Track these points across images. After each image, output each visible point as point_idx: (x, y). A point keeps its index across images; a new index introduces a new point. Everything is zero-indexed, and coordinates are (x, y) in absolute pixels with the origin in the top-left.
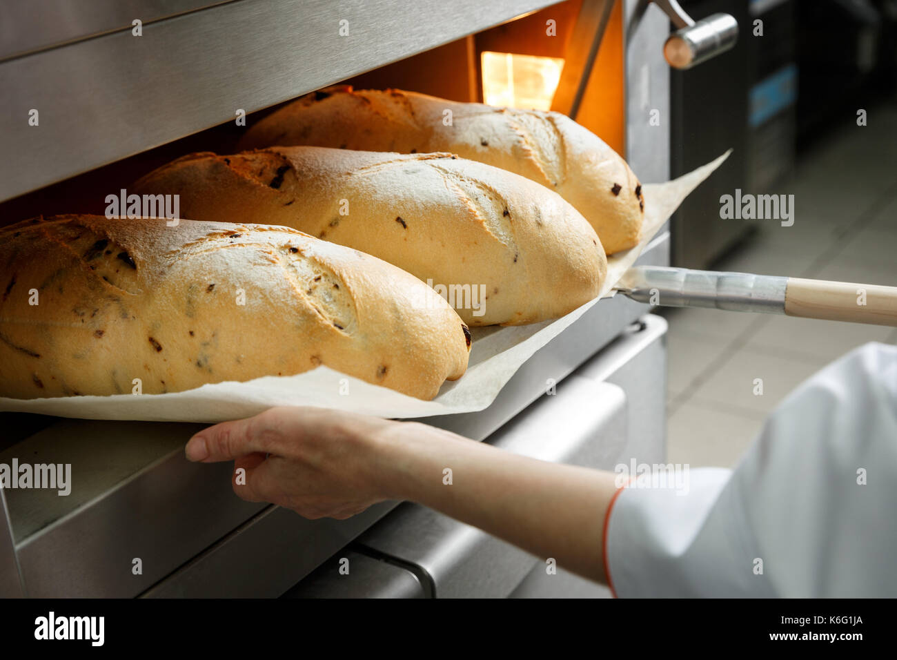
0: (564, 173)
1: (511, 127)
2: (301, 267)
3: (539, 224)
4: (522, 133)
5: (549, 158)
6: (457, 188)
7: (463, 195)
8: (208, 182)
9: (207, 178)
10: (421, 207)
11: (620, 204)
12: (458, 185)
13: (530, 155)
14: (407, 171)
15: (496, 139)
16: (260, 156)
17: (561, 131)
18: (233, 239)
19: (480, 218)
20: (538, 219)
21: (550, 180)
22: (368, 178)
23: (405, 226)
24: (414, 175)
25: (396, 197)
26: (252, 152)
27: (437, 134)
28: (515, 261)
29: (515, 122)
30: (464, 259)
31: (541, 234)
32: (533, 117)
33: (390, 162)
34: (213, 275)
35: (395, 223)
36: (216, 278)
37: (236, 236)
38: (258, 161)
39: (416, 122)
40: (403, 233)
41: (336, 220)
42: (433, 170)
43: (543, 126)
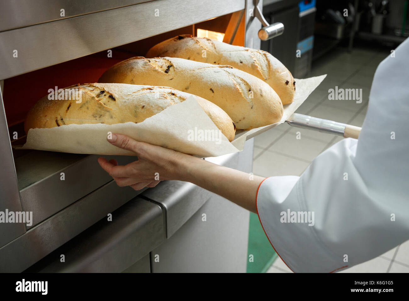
0: (269, 75)
1: (251, 57)
2: (176, 100)
3: (262, 96)
4: (255, 59)
5: (264, 69)
6: (233, 80)
7: (235, 82)
8: (142, 68)
9: (142, 67)
10: (219, 86)
11: (288, 88)
12: (233, 79)
13: (258, 68)
14: (215, 72)
15: (245, 61)
16: (161, 60)
17: (269, 59)
18: (151, 90)
19: (241, 92)
20: (261, 94)
21: (264, 77)
22: (201, 73)
23: (213, 92)
24: (218, 73)
25: (210, 81)
26: (158, 58)
27: (224, 57)
28: (252, 108)
29: (252, 55)
30: (233, 106)
31: (262, 99)
32: (258, 53)
33: (209, 67)
34: (144, 102)
35: (210, 91)
36: (145, 103)
37: (152, 90)
38: (161, 62)
39: (216, 52)
40: (212, 94)
41: (188, 87)
42: (224, 72)
43: (262, 57)
